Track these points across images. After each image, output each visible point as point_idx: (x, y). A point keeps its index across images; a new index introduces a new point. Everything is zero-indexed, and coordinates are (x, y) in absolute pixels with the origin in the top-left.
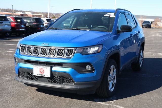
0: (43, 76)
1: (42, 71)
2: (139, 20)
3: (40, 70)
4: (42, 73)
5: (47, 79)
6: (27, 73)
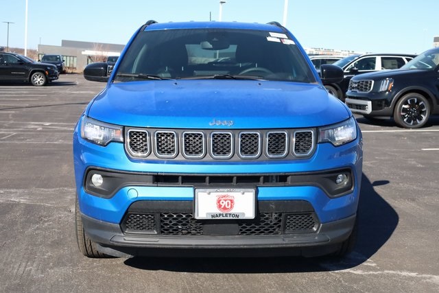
0: (231, 218)
1: (226, 203)
2: (83, 53)
3: (219, 202)
4: (225, 208)
5: (237, 225)
6: (161, 215)
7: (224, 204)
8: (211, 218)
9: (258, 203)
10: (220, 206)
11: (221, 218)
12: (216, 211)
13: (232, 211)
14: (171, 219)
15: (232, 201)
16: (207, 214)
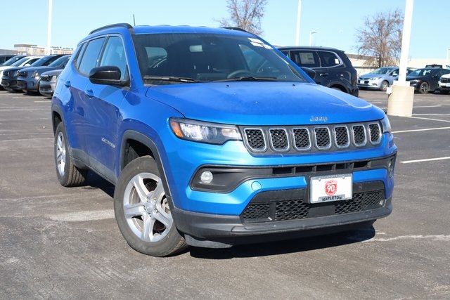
0: (336, 200)
1: (331, 187)
3: (327, 186)
4: (331, 192)
5: (333, 206)
6: (278, 204)
7: (330, 188)
8: (322, 201)
9: (355, 186)
10: (327, 190)
11: (329, 200)
12: (325, 195)
13: (336, 194)
14: (285, 206)
15: (335, 185)
16: (320, 198)
